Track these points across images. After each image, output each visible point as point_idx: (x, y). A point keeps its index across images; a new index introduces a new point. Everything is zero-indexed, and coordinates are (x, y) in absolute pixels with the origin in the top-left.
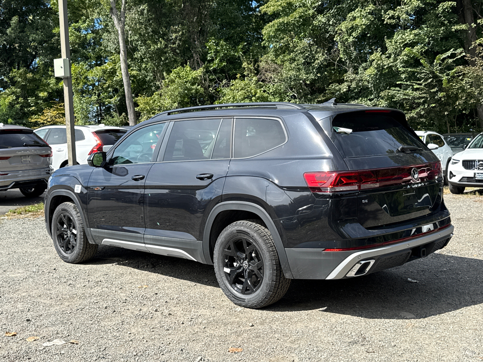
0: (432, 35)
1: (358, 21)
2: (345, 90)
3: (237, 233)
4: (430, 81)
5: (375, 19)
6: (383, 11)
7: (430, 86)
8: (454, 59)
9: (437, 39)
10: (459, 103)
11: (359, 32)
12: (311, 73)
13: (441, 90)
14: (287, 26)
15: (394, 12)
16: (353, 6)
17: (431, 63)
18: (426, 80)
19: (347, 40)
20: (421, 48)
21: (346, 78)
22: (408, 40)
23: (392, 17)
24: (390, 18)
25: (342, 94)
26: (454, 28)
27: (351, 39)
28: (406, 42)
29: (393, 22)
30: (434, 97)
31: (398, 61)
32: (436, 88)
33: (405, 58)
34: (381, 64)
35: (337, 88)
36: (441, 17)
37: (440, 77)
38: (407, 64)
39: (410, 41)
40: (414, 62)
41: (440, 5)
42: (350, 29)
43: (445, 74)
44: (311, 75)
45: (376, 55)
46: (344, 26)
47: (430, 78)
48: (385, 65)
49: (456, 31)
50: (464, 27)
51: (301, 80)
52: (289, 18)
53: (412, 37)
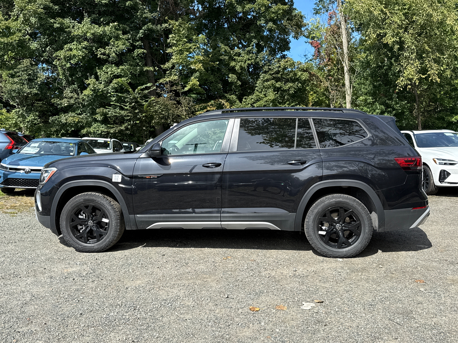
0: (132, 71)
1: (74, 52)
2: (66, 105)
3: (336, 203)
4: (133, 104)
5: (89, 52)
6: (94, 48)
7: (134, 108)
8: (149, 91)
9: (136, 75)
10: (155, 122)
11: (76, 61)
12: (34, 88)
13: (141, 112)
14: (7, 45)
15: (105, 50)
16: (69, 39)
17: (134, 91)
18: (130, 104)
19: (65, 65)
20: (127, 80)
21: (66, 95)
22: (116, 73)
23: (104, 54)
24: (101, 54)
25: (62, 107)
26: (145, 69)
27: (68, 65)
28: (115, 74)
29: (104, 58)
30: (136, 116)
31: (111, 87)
32: (138, 110)
33: (116, 86)
34: (97, 88)
35: (59, 102)
36: (136, 59)
37: (141, 102)
38: (116, 90)
39: (117, 73)
40: (120, 89)
41: (135, 51)
42: (68, 57)
43: (144, 101)
44: (35, 89)
45: (91, 81)
46: (61, 54)
47: (133, 102)
48: (100, 89)
49: (147, 71)
50: (151, 69)
51: (25, 93)
52: (9, 39)
53: (119, 70)
